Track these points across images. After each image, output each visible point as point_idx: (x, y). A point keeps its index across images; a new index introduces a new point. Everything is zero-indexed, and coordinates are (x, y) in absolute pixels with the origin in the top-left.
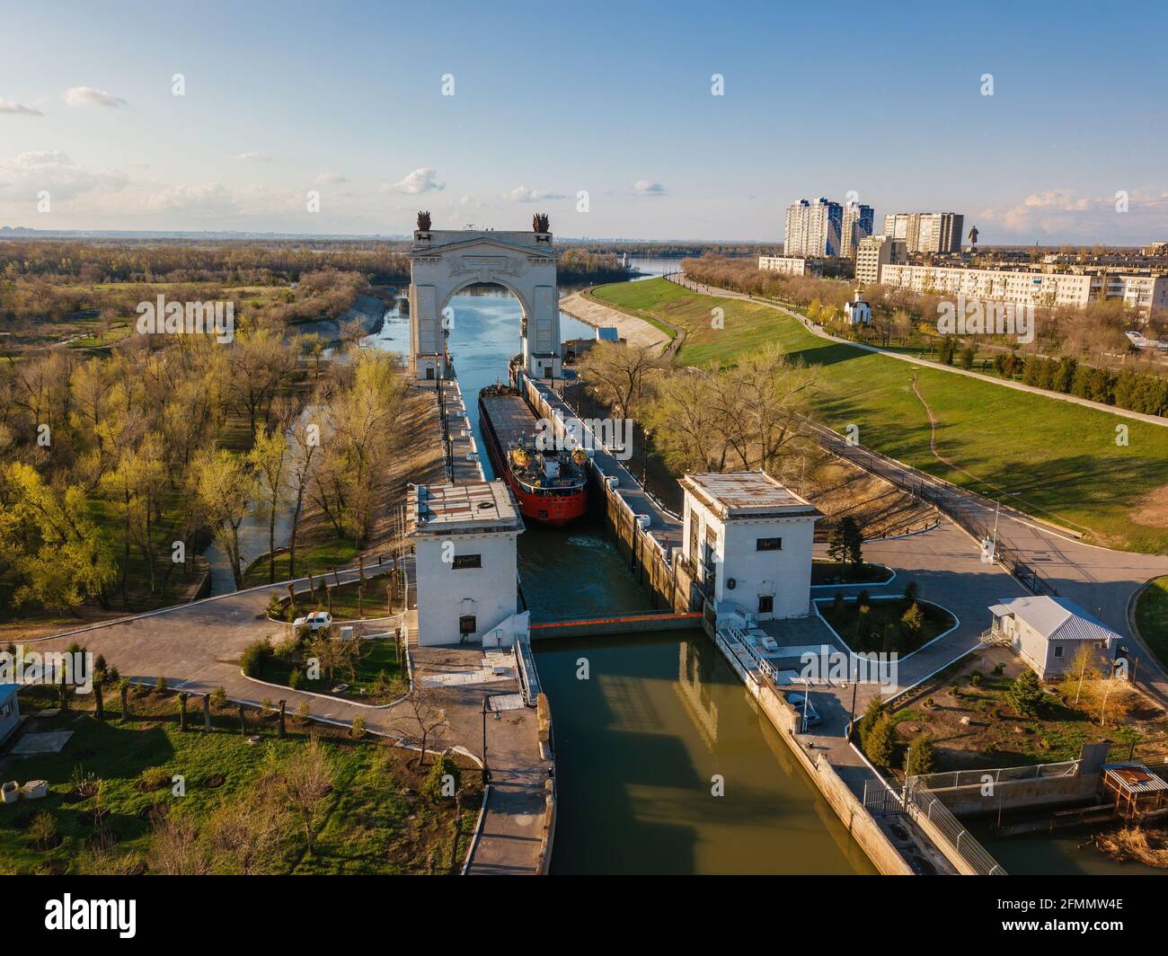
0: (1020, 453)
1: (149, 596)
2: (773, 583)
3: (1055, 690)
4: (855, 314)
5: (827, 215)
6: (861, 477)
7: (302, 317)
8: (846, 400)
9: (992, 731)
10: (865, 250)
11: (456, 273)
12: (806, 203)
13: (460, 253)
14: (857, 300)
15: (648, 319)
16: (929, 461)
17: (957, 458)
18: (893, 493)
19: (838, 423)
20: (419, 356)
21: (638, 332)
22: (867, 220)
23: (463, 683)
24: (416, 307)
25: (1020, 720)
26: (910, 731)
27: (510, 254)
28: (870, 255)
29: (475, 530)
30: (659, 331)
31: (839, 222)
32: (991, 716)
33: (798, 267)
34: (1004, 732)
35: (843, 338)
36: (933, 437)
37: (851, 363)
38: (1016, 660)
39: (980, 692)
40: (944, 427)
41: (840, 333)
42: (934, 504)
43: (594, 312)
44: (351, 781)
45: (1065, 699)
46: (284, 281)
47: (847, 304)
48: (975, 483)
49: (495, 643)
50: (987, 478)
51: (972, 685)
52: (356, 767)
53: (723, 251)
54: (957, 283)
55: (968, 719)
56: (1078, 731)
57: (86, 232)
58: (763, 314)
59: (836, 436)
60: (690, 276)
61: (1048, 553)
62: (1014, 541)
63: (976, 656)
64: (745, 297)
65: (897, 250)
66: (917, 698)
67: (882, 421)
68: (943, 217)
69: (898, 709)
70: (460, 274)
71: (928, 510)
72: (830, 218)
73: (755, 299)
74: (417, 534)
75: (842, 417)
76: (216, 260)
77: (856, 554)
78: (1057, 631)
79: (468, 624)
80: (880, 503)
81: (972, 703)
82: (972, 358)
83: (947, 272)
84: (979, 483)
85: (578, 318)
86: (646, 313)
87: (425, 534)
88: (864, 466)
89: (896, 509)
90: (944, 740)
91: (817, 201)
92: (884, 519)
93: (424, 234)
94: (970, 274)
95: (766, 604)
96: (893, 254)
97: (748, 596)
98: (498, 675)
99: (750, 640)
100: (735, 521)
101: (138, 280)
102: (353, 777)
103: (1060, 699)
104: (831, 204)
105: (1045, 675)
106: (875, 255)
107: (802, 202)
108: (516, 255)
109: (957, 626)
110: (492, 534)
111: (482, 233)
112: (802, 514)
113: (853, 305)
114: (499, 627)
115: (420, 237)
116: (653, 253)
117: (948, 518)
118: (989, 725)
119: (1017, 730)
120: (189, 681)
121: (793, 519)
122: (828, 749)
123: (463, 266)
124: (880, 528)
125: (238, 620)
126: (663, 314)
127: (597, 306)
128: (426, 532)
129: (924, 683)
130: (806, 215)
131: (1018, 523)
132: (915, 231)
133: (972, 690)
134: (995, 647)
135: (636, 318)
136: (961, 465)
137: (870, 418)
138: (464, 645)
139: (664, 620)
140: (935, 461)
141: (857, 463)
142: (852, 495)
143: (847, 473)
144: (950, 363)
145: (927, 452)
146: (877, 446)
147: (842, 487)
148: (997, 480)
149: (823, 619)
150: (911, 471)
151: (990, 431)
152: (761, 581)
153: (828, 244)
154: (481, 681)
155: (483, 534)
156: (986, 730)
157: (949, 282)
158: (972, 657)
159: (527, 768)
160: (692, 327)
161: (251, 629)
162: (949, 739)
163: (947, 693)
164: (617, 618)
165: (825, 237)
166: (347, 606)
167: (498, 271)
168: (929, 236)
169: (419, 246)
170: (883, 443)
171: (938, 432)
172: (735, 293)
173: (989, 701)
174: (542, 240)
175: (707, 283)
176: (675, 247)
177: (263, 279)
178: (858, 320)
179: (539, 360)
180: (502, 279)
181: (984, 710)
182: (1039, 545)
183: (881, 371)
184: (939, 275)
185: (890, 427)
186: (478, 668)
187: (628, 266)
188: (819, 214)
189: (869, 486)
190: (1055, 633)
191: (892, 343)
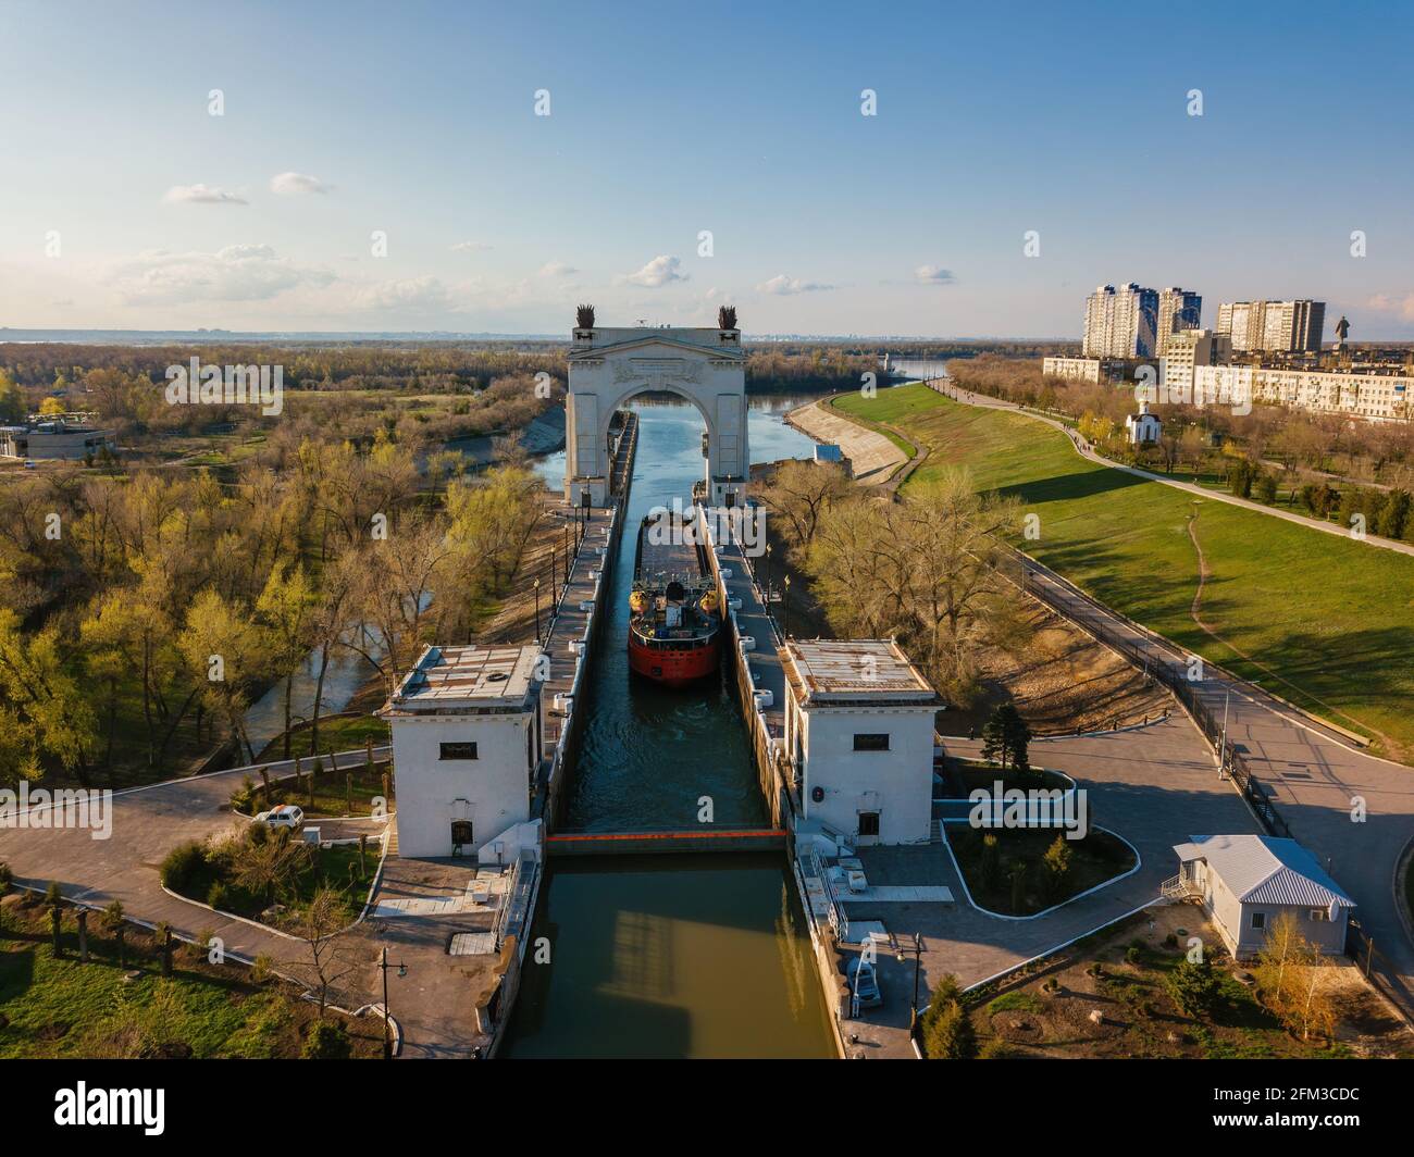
0: (1311, 620)
1: (144, 771)
2: (877, 795)
3: (1249, 977)
4: (1139, 431)
5: (1137, 305)
6: (1088, 646)
7: (472, 431)
8: (1098, 543)
9: (1133, 1034)
10: (1177, 347)
11: (621, 379)
12: (1111, 290)
13: (626, 355)
14: (1142, 412)
15: (888, 434)
16: (1185, 627)
17: (1225, 624)
18: (1124, 670)
19: (1079, 573)
20: (576, 480)
21: (870, 451)
22: (1192, 311)
23: (431, 913)
24: (574, 419)
25: (1180, 1021)
26: (1008, 1027)
27: (686, 355)
28: (1183, 354)
29: (466, 711)
30: (897, 449)
31: (1154, 313)
32: (1139, 1011)
33: (1091, 371)
34: (1149, 1039)
35: (1117, 461)
36: (1198, 596)
37: (1117, 494)
38: (1205, 927)
39: (1137, 973)
40: (1218, 581)
41: (1114, 454)
42: (1171, 688)
43: (829, 425)
44: (219, 1044)
45: (1260, 994)
46: (469, 389)
47: (1129, 418)
48: (1236, 661)
49: (494, 859)
50: (1258, 655)
51: (1126, 961)
52: (236, 1024)
53: (1020, 351)
54: (1293, 390)
55: (1100, 1014)
56: (1265, 1045)
57: (286, 335)
58: (1029, 430)
59: (1071, 589)
60: (958, 383)
61: (1309, 767)
62: (1266, 747)
63: (1148, 915)
64: (1014, 408)
65: (1219, 348)
66: (1038, 976)
67: (1136, 571)
68: (1297, 306)
69: (1003, 992)
70: (627, 380)
71: (1163, 696)
72: (1141, 308)
73: (1026, 411)
74: (392, 713)
75: (1086, 565)
76: (404, 365)
77: (1021, 757)
78: (1256, 890)
79: (462, 832)
80: (1104, 683)
81: (1117, 989)
82: (1275, 490)
83: (1280, 376)
84: (1244, 660)
85: (808, 433)
86: (889, 427)
87: (402, 713)
88: (1093, 631)
89: (1124, 693)
90: (1054, 1045)
91: (1125, 287)
92: (1105, 706)
93: (585, 332)
94: (1310, 378)
95: (869, 823)
96: (1214, 353)
97: (843, 812)
98: (480, 904)
99: (834, 873)
100: (823, 709)
101: (309, 387)
102: (225, 1040)
103: (1255, 992)
104: (1143, 291)
105: (1238, 952)
106: (1190, 354)
107: (1107, 289)
108: (693, 356)
109: (1135, 869)
110: (490, 717)
111: (656, 330)
112: (916, 703)
113: (1137, 418)
114: (499, 838)
115: (579, 336)
116: (931, 353)
117: (1184, 709)
118: (1130, 1026)
119: (1171, 1037)
120: (93, 890)
121: (904, 710)
122: (879, 1046)
123: (631, 370)
124: (1098, 718)
125: (195, 811)
126: (910, 428)
127: (833, 419)
128: (404, 711)
129: (1056, 954)
130: (1111, 305)
131: (1283, 720)
132: (1259, 323)
133: (1125, 968)
134: (1180, 903)
135: (874, 433)
136: (1226, 635)
137: (1122, 566)
138: (456, 859)
139: (733, 838)
140: (1193, 628)
141: (1086, 628)
142: (1072, 671)
143: (1071, 641)
144: (1246, 495)
145: (1186, 616)
146: (1121, 605)
147: (1062, 659)
148: (1270, 657)
149: (949, 849)
150: (1157, 640)
151: (1277, 588)
152: (860, 793)
153: (1139, 341)
154: (454, 911)
155: (477, 717)
156: (1123, 1034)
157: (1282, 389)
158: (1141, 918)
159: (452, 1044)
160: (939, 444)
161: (204, 823)
162: (1062, 1044)
163: (1085, 972)
164: (670, 833)
165: (1136, 332)
166: (340, 799)
167: (673, 376)
168: (1278, 331)
169: (578, 347)
170: (1130, 602)
171: (1207, 588)
172: (1005, 402)
173: (1145, 987)
174: (728, 338)
175: (974, 390)
176: (958, 346)
177: (447, 385)
178: (1142, 438)
179: (718, 485)
180: (679, 387)
181: (1131, 1001)
182: (1301, 754)
183: (1154, 504)
184: (1270, 380)
185: (1145, 580)
186: (459, 892)
187: (891, 369)
188: (1128, 305)
189: (1096, 659)
190: (1252, 894)
191: (1177, 469)
